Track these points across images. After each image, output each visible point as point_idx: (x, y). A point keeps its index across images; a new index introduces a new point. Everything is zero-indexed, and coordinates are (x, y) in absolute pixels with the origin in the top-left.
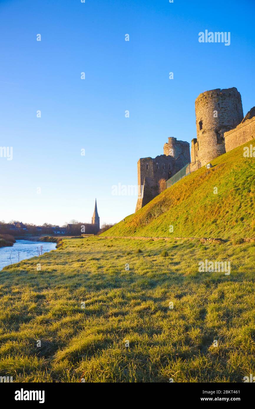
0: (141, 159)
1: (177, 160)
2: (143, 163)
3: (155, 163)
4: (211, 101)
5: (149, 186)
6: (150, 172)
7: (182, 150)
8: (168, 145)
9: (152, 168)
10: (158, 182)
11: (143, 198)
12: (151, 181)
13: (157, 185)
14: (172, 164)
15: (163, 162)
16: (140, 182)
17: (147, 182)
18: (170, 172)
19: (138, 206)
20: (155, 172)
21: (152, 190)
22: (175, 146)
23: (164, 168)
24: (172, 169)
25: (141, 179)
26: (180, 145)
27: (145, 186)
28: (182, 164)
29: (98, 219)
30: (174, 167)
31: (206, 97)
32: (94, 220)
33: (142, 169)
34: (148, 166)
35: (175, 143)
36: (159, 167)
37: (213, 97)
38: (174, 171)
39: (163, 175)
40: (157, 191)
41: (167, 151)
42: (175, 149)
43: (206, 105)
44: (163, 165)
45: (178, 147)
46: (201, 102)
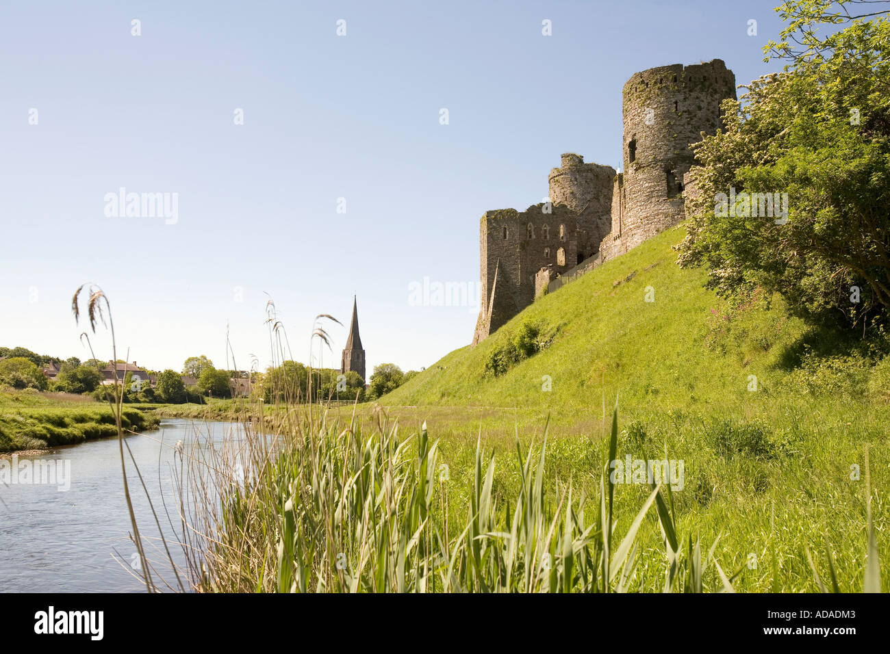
0: (489, 213)
1: (582, 214)
2: (494, 224)
3: (525, 224)
4: (658, 95)
5: (508, 282)
6: (512, 247)
7: (595, 188)
8: (561, 174)
9: (517, 237)
10: (531, 273)
11: (493, 313)
12: (515, 269)
13: (527, 279)
14: (567, 226)
15: (547, 223)
16: (486, 270)
17: (503, 272)
18: (563, 247)
19: (480, 332)
20: (523, 247)
21: (515, 293)
22: (577, 177)
23: (548, 237)
24: (567, 239)
25: (488, 264)
26: (590, 175)
27: (497, 282)
28: (593, 227)
29: (361, 356)
30: (573, 236)
31: (647, 83)
32: (349, 359)
33: (491, 240)
34: (507, 233)
35: (579, 171)
36: (535, 234)
37: (664, 85)
38: (573, 245)
39: (545, 255)
40: (528, 296)
41: (558, 190)
42: (578, 187)
43: (645, 103)
44: (545, 230)
45: (586, 182)
46: (635, 95)
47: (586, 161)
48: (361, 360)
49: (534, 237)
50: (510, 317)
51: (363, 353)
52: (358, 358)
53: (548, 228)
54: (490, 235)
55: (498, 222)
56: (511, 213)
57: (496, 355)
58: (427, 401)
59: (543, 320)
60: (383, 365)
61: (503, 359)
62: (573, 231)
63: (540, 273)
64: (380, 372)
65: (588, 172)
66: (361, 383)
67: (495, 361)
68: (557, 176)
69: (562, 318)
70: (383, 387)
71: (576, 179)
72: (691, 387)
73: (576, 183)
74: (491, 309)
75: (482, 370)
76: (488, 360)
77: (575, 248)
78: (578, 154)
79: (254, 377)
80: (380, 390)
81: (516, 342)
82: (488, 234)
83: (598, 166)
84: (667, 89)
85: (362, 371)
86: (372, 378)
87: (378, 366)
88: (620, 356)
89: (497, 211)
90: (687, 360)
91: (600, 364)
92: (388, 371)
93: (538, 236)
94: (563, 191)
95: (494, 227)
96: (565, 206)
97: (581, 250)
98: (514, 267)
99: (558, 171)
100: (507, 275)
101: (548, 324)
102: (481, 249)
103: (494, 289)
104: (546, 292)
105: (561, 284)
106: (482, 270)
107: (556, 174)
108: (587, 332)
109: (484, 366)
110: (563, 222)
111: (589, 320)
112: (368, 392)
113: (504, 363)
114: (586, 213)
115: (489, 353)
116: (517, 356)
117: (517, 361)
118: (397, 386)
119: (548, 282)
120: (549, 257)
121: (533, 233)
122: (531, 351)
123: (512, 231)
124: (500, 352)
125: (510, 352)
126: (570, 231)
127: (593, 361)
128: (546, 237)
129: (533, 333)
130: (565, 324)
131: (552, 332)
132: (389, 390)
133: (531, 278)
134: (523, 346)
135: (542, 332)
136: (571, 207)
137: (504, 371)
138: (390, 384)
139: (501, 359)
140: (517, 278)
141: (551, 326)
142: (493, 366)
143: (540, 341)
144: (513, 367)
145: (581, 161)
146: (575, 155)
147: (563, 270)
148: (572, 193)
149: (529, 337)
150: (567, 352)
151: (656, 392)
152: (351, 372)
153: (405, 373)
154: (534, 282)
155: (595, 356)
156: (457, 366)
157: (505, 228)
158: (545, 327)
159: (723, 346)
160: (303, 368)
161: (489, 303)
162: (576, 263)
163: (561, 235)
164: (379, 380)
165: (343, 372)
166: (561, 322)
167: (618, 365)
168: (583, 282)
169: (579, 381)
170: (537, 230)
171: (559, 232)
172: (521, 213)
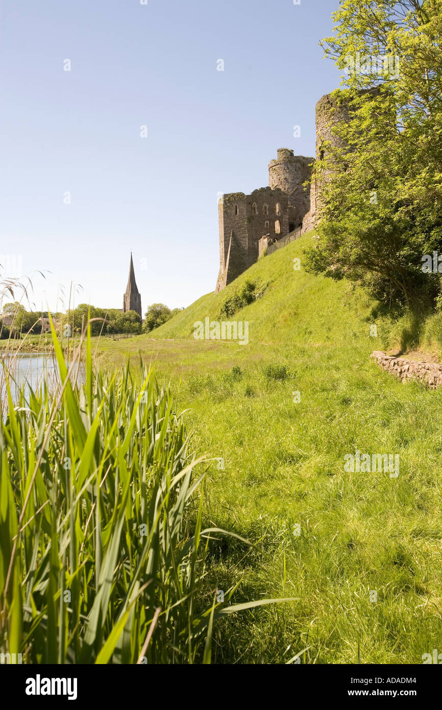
0: (225, 196)
1: (292, 194)
2: (228, 204)
3: (250, 203)
4: (339, 112)
5: (239, 246)
6: (241, 221)
7: (302, 174)
8: (277, 165)
9: (245, 213)
10: (255, 240)
11: (229, 269)
12: (244, 237)
13: (253, 244)
14: (281, 204)
15: (266, 202)
16: (223, 238)
17: (235, 240)
18: (279, 220)
19: (220, 283)
20: (249, 221)
21: (244, 254)
22: (289, 166)
23: (268, 213)
24: (281, 214)
25: (225, 234)
26: (298, 165)
27: (231, 246)
28: (301, 203)
29: (137, 298)
30: (286, 211)
31: (332, 103)
32: (128, 301)
33: (227, 216)
34: (238, 210)
35: (290, 162)
36: (258, 211)
37: (343, 105)
38: (286, 218)
39: (265, 226)
40: (253, 256)
41: (275, 176)
42: (290, 174)
43: (331, 119)
44: (266, 207)
45: (296, 170)
46: (323, 112)
47: (295, 154)
48: (137, 302)
49: (257, 213)
50: (240, 273)
51: (139, 296)
52: (136, 300)
53: (268, 206)
54: (225, 212)
55: (232, 202)
56: (240, 196)
57: (227, 303)
58: (182, 335)
59: (259, 278)
60: (154, 304)
61: (232, 305)
62: (285, 208)
63: (261, 239)
64: (153, 310)
65: (297, 162)
66: (139, 319)
67: (227, 307)
68: (274, 166)
69: (271, 277)
70: (154, 323)
71: (288, 168)
72: (329, 329)
73: (288, 171)
74: (227, 267)
75: (218, 313)
76: (222, 307)
77: (287, 220)
78: (290, 149)
79: (57, 316)
80: (152, 325)
81: (240, 294)
82: (224, 211)
83: (304, 158)
84: (346, 107)
85: (139, 310)
86: (147, 315)
87: (151, 306)
88: (297, 307)
89: (230, 194)
90: (331, 312)
91: (285, 313)
92: (158, 309)
93: (260, 213)
94: (279, 177)
95: (228, 207)
96: (279, 190)
97: (292, 221)
98: (244, 235)
99: (275, 162)
100: (238, 242)
101: (262, 281)
102: (219, 223)
103: (229, 252)
104: (266, 254)
105: (276, 248)
106: (220, 238)
107: (274, 164)
108: (285, 287)
109: (220, 310)
110: (278, 201)
111: (287, 279)
112: (144, 325)
113: (233, 309)
114: (296, 193)
115: (223, 301)
116: (242, 303)
117: (241, 307)
118: (164, 322)
119: (267, 246)
120: (268, 227)
121: (256, 210)
122: (250, 300)
123: (241, 209)
124: (230, 301)
125: (237, 301)
126: (284, 208)
127: (282, 310)
128: (266, 213)
129: (251, 287)
130: (273, 281)
131: (264, 287)
132: (158, 325)
133: (256, 243)
134: (245, 296)
135: (257, 287)
136: (285, 189)
137: (233, 314)
138: (158, 320)
139: (230, 306)
140: (245, 244)
141: (264, 282)
142: (225, 310)
143: (256, 293)
144: (239, 311)
145: (292, 154)
146: (287, 150)
147: (279, 237)
148: (285, 179)
149: (248, 290)
150: (271, 302)
151: (310, 333)
152: (131, 311)
153: (171, 310)
154: (258, 246)
155: (283, 307)
156: (202, 309)
157: (236, 206)
158: (259, 283)
159: (349, 304)
160: (94, 309)
161: (226, 262)
162: (288, 231)
163: (277, 211)
164: (151, 317)
165: (125, 311)
166: (270, 280)
167: (295, 314)
168: (287, 250)
169: (273, 323)
170: (260, 208)
171: (275, 209)
172: (248, 196)
